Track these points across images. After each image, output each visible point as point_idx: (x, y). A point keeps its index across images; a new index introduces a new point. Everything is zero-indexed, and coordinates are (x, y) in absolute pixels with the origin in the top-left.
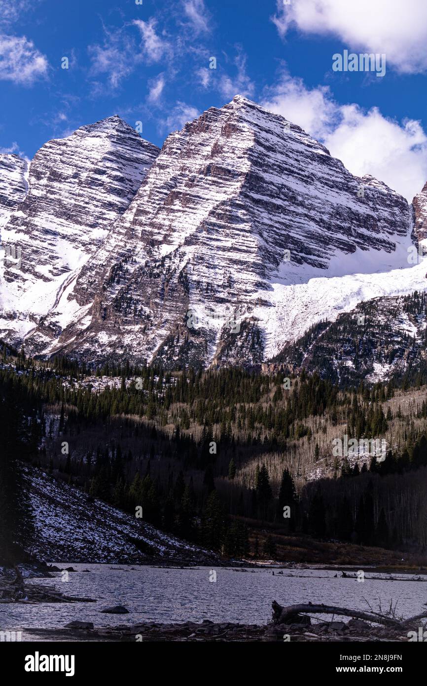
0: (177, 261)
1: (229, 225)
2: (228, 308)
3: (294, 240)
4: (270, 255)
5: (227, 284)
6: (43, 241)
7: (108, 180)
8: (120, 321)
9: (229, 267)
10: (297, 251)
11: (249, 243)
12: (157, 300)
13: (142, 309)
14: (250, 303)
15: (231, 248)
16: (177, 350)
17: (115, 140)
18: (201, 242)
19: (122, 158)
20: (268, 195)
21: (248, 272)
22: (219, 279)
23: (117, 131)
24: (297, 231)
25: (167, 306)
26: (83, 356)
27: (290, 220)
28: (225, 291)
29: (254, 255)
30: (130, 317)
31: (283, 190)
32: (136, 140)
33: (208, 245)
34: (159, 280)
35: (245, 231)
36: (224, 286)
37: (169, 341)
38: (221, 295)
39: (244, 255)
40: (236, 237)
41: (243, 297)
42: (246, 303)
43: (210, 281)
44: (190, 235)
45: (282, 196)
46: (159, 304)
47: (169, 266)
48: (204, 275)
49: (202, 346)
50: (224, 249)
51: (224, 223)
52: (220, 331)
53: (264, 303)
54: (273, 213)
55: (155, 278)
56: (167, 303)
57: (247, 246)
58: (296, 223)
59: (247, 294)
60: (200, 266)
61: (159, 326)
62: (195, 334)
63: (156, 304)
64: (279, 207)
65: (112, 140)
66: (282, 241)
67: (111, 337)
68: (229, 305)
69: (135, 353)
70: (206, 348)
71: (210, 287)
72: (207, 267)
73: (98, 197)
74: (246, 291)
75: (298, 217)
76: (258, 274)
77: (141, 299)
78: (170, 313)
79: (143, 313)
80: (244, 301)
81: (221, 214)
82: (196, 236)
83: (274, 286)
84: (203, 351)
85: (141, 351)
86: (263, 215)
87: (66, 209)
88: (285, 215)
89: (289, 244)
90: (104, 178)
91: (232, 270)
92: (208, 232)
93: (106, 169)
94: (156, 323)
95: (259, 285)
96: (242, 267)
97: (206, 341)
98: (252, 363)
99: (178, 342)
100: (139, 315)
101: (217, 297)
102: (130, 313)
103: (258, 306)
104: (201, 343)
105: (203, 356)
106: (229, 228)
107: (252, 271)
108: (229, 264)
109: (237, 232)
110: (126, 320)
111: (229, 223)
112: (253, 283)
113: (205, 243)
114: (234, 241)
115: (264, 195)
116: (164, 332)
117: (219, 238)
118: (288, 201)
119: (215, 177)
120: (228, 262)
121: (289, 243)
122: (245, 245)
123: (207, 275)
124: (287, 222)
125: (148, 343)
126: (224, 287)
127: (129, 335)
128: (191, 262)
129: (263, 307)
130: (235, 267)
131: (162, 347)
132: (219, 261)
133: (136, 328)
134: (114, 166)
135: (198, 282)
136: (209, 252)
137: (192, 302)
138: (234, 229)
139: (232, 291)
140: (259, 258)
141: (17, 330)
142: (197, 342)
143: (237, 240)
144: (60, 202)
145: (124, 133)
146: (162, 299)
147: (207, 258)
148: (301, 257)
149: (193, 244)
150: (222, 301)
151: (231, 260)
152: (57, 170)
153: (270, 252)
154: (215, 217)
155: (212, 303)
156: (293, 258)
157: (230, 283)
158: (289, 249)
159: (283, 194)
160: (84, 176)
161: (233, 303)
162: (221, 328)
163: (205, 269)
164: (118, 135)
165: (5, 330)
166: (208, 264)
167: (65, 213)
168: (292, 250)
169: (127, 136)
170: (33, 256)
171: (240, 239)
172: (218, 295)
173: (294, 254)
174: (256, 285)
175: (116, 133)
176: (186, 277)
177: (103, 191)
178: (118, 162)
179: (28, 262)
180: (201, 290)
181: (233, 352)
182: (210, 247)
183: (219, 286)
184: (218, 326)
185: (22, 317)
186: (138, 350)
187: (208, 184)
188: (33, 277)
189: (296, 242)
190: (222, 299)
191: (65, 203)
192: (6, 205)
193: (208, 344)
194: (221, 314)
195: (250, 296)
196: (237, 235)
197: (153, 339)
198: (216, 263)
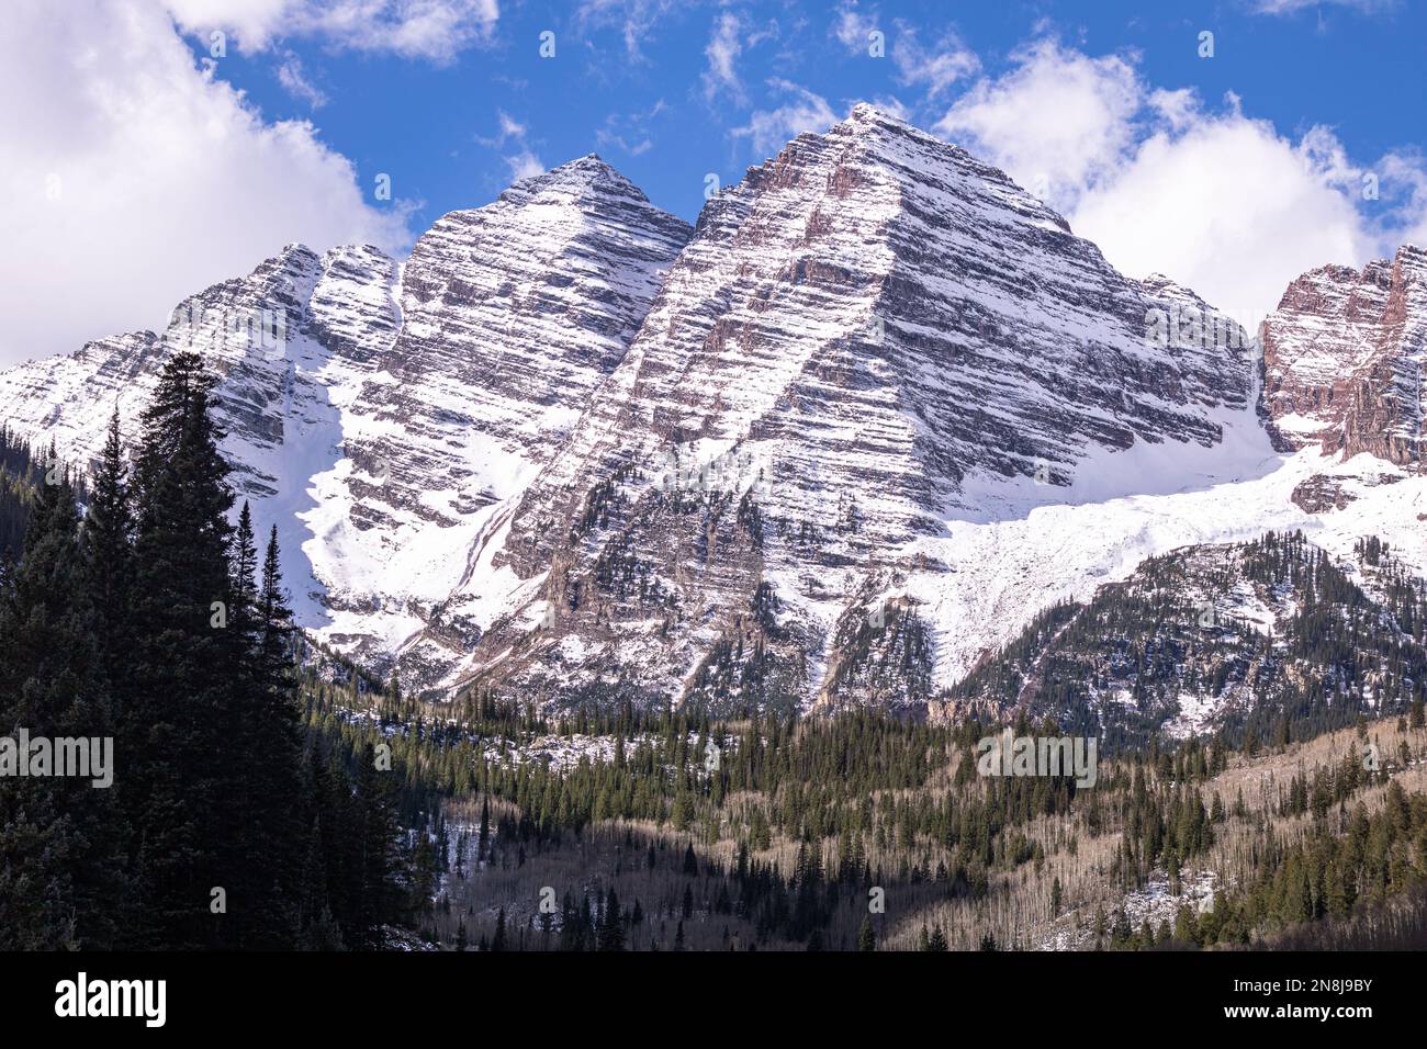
1: (849, 392)
2: (849, 578)
3: (994, 422)
4: (941, 456)
5: (846, 524)
6: (435, 437)
7: (578, 299)
8: (610, 612)
9: (851, 487)
10: (1000, 446)
11: (895, 431)
12: (692, 564)
13: (658, 583)
14: (900, 565)
15: (855, 443)
16: (738, 673)
17: (592, 210)
18: (787, 432)
19: (608, 250)
20: (934, 324)
21: (893, 497)
22: (826, 510)
23: (596, 188)
24: (1000, 403)
25: (714, 575)
26: (530, 690)
27: (984, 379)
28: (843, 539)
29: (906, 457)
30: (632, 602)
31: (967, 312)
32: (638, 208)
33: (802, 437)
34: (695, 519)
35: (885, 405)
36: (841, 528)
37: (720, 653)
38: (834, 549)
39: (884, 459)
40: (865, 418)
41: (884, 552)
42: (891, 564)
43: (808, 519)
44: (763, 417)
45: (966, 326)
46: (696, 571)
48: (794, 504)
49: (794, 664)
50: (839, 446)
51: (836, 389)
52: (832, 629)
53: (930, 565)
54: (947, 364)
55: (687, 513)
56: (714, 569)
58: (997, 386)
59: (892, 545)
60: (786, 486)
61: (697, 621)
62: (778, 636)
63: (690, 572)
64: (959, 350)
65: (586, 209)
66: (968, 425)
67: (590, 647)
68: (851, 569)
69: (645, 682)
70: (803, 667)
71: (808, 532)
72: (802, 487)
73: (556, 337)
74: (890, 539)
75: (1002, 370)
76: (916, 499)
77: (656, 560)
78: (720, 591)
79: (660, 591)
80: (886, 560)
81: (829, 368)
82: (776, 419)
83: (951, 525)
84: (796, 673)
85: (658, 676)
86: (923, 368)
87: (487, 365)
88: (974, 367)
89: (983, 433)
90: (569, 294)
91: (856, 493)
92: (803, 408)
93: (573, 275)
94: (691, 614)
95: (917, 524)
96: (880, 486)
97: (803, 652)
98: (906, 699)
99: (739, 655)
100: (651, 598)
101: (825, 554)
102: (633, 593)
103: (917, 571)
104: (792, 656)
105: (797, 685)
106: (849, 399)
107: (901, 494)
108: (850, 480)
109: (867, 408)
110: (624, 608)
111: (848, 388)
112: (904, 520)
113: (795, 434)
114: (860, 427)
115: (926, 324)
116: (708, 634)
117: (827, 421)
118: (978, 336)
119: (815, 286)
120: (848, 474)
121: (984, 429)
122: (886, 435)
123: (802, 505)
124: (979, 384)
125: (673, 658)
126: (840, 530)
127: (631, 642)
129: (928, 572)
130: (864, 484)
131: (704, 667)
132: (828, 473)
133: (647, 625)
134: (592, 266)
135: (783, 522)
136: (806, 453)
137: (768, 564)
138: (859, 400)
139: (857, 539)
140: (916, 464)
141: (381, 636)
142: (784, 655)
143: (867, 426)
144: (471, 350)
145: (611, 192)
146: (703, 561)
147: (800, 467)
148: (1012, 460)
149: (769, 436)
150: (836, 561)
151: (854, 470)
152: (465, 279)
153: (942, 450)
154: (817, 375)
155: (815, 567)
156: (993, 462)
157: (854, 521)
158: (985, 443)
159: (968, 320)
160: (524, 290)
161: (861, 565)
162: (834, 623)
163: (797, 492)
164: (597, 199)
165: (354, 637)
166: (804, 479)
167: (483, 373)
168: (992, 444)
169: (619, 199)
170: (415, 471)
171: (874, 424)
172: (827, 548)
173: (995, 454)
174: (912, 524)
175: (594, 195)
176: (754, 510)
177: (567, 322)
178: (599, 259)
179: (404, 484)
180: (790, 539)
181: (863, 676)
182: (808, 443)
183: (828, 528)
184: (829, 619)
185: (391, 607)
186: (650, 675)
187: (801, 302)
188: (415, 517)
189: (998, 427)
190: (837, 557)
191: (483, 350)
192: (354, 359)
193: (808, 658)
194: (835, 591)
195: (900, 549)
196: (866, 413)
197: (685, 649)
198: (822, 478)
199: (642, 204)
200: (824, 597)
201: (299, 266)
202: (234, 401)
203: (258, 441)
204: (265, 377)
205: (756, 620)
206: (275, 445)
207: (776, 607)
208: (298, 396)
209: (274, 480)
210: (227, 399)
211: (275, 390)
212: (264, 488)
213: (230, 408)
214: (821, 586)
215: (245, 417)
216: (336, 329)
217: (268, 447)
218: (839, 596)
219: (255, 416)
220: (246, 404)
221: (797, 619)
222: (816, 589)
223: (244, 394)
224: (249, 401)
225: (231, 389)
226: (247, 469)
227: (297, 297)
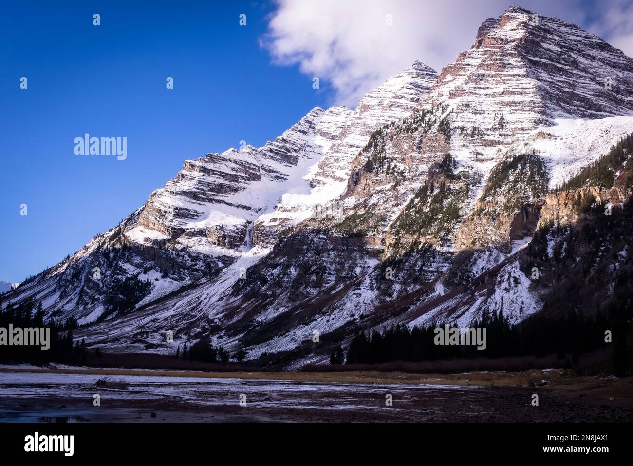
0: (439, 113)
1: (500, 73)
2: (499, 150)
3: (580, 97)
5: (497, 126)
6: (346, 153)
7: (406, 102)
8: (371, 183)
9: (501, 111)
10: (584, 107)
11: (525, 85)
12: (414, 154)
13: (396, 166)
14: (528, 139)
15: (503, 92)
16: (430, 200)
17: (414, 76)
18: (467, 92)
19: (420, 88)
20: (546, 58)
21: (524, 112)
22: (486, 121)
23: (417, 69)
24: (582, 90)
25: (425, 158)
26: (321, 222)
27: (573, 81)
28: (496, 133)
29: (531, 95)
30: (382, 176)
31: (563, 56)
32: (433, 75)
33: (475, 93)
34: (416, 134)
35: (519, 76)
36: (495, 128)
37: (421, 193)
38: (491, 138)
39: (519, 97)
40: (508, 82)
42: (523, 140)
43: (476, 126)
44: (455, 88)
45: (563, 62)
46: (415, 157)
47: (430, 119)
48: (469, 120)
49: (462, 191)
50: (494, 95)
51: (494, 73)
52: (488, 173)
54: (554, 74)
55: (413, 132)
56: (425, 155)
57: (522, 88)
58: (580, 84)
59: (524, 132)
60: (465, 113)
61: (412, 180)
62: (453, 179)
63: (412, 158)
64: (559, 69)
65: (412, 75)
66: (567, 97)
67: (358, 200)
68: (500, 147)
69: (379, 211)
70: (468, 192)
71: (477, 132)
72: (474, 113)
73: (396, 115)
74: (523, 129)
75: (582, 79)
76: (538, 112)
77: (396, 156)
79: (396, 169)
81: (490, 65)
82: (462, 88)
83: (556, 121)
84: (463, 196)
85: (386, 208)
86: (542, 74)
87: (370, 128)
88: (568, 77)
89: (575, 102)
90: (403, 101)
91: (504, 112)
92: (476, 82)
93: (404, 95)
94: (410, 177)
95: (538, 122)
96: (517, 108)
97: (468, 185)
98: (531, 199)
99: (432, 191)
100: (392, 173)
101: (486, 141)
102: (382, 172)
104: (461, 188)
106: (500, 76)
107: (529, 111)
108: (500, 108)
109: (510, 78)
110: (377, 180)
111: (499, 71)
112: (530, 120)
113: (472, 93)
114: (506, 86)
115: (542, 58)
116: (417, 185)
117: (488, 86)
118: (569, 66)
119: (487, 47)
120: (500, 106)
121: (575, 100)
122: (520, 87)
123: (473, 120)
124: (571, 82)
125: (397, 198)
127: (377, 195)
128: (455, 110)
129: (545, 139)
130: (508, 108)
131: (412, 201)
132: (488, 106)
133: (387, 186)
134: (412, 91)
135: (462, 128)
136: (477, 100)
137: (453, 148)
138: (506, 75)
139: (504, 132)
140: (537, 97)
141: (293, 218)
142: (457, 188)
143: (509, 85)
144: (365, 124)
145: (423, 70)
146: (419, 152)
147: (474, 104)
148: (591, 113)
149: (459, 96)
150: (492, 143)
151: (502, 103)
152: (366, 103)
153: (552, 93)
154: (484, 69)
155: (479, 147)
156: (581, 114)
157: (502, 124)
158: (576, 106)
159: (563, 59)
160: (386, 103)
161: (507, 144)
162: (489, 171)
163: (471, 116)
164: (417, 72)
165: (280, 219)
166: (475, 110)
167: (369, 131)
168: (579, 106)
169: (425, 72)
170: (335, 164)
171: (514, 83)
172: (486, 138)
173: (581, 111)
174: (535, 122)
175: (416, 71)
176: (447, 124)
177: (401, 110)
178: (415, 90)
179: (330, 169)
180: (466, 135)
181: (503, 189)
182: (478, 95)
183: (488, 129)
184: (486, 170)
185: (304, 208)
186: (382, 208)
187: (481, 54)
188: (332, 180)
189: (583, 99)
190: (492, 141)
191: (368, 123)
192: (331, 139)
193: (471, 187)
194: (490, 157)
195: (528, 133)
196: (509, 80)
197: (404, 193)
198: (485, 109)
199: (434, 73)
200: (483, 161)
201: (317, 113)
202: (277, 150)
203: (286, 164)
204: (294, 144)
205: (442, 172)
206: (294, 166)
207: (455, 165)
208: (307, 151)
209: (287, 176)
210: (274, 149)
211: (298, 149)
212: (282, 178)
213: (275, 153)
214: (482, 155)
215: (281, 155)
216: (325, 130)
217: (290, 166)
218: (492, 159)
219: (285, 155)
220: (281, 151)
221: (466, 170)
222: (480, 157)
223: (281, 148)
224: (283, 150)
225: (276, 146)
226: (276, 172)
227: (313, 122)
